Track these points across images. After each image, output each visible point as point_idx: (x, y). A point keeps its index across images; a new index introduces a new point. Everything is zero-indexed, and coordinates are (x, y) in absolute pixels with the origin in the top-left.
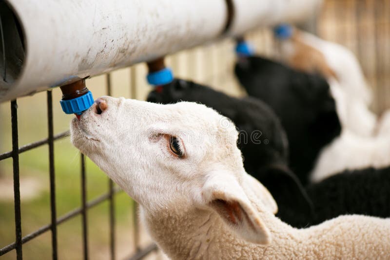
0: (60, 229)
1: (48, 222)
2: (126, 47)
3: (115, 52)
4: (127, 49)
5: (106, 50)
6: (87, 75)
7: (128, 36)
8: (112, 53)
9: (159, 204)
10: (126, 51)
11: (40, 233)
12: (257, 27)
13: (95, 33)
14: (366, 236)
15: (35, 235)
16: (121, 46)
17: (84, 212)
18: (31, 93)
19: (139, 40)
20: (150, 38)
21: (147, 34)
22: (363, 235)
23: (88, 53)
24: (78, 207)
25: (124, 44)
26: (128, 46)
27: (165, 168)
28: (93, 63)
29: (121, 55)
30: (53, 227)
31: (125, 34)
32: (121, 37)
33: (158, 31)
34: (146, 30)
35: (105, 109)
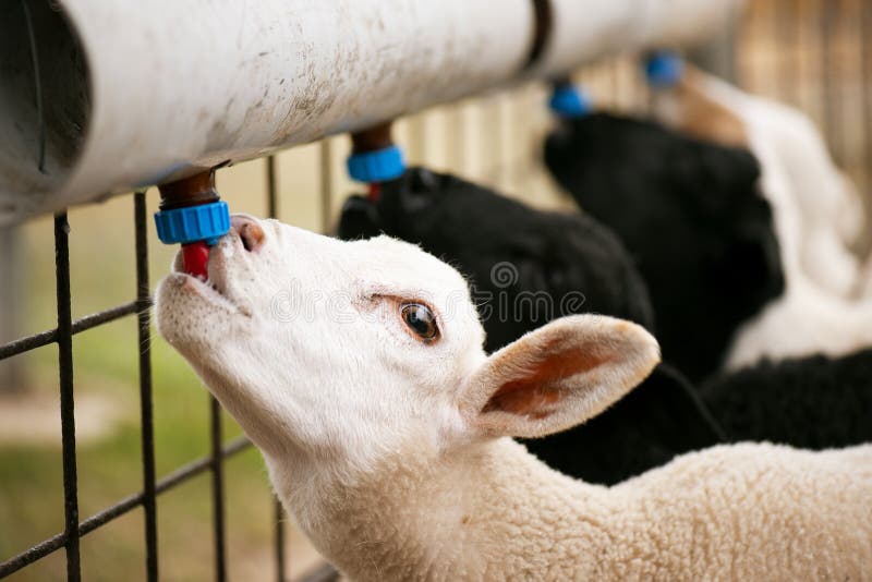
0: (163, 503)
1: (136, 488)
2: (311, 97)
3: (288, 107)
4: (314, 101)
5: (268, 103)
6: (225, 158)
7: (317, 72)
8: (279, 110)
9: (381, 446)
10: (311, 105)
11: (120, 511)
12: (601, 55)
13: (243, 64)
14: (765, 497)
15: (108, 517)
16: (301, 94)
17: (216, 465)
18: (101, 198)
19: (341, 81)
20: (365, 77)
21: (358, 66)
22: (759, 497)
23: (228, 108)
24: (204, 455)
25: (307, 90)
26: (317, 94)
27: (396, 367)
28: (239, 130)
29: (301, 113)
30: (148, 500)
31: (310, 67)
32: (301, 72)
33: (382, 60)
34: (357, 58)
35: (260, 238)
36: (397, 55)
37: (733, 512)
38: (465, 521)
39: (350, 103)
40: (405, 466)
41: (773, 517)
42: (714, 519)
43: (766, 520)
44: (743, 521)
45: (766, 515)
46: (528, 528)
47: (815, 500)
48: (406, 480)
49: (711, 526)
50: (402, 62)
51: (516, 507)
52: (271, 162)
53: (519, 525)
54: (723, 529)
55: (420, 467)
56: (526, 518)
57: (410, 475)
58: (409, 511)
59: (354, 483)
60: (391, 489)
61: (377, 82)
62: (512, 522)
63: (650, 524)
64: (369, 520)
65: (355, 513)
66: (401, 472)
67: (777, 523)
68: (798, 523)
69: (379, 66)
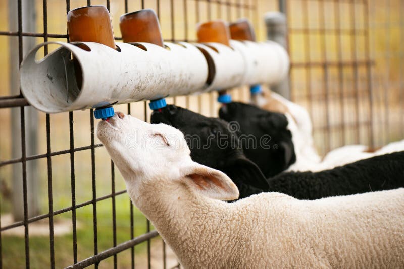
2: (140, 85)
3: (133, 87)
4: (141, 87)
5: (128, 86)
6: (116, 101)
7: (141, 78)
8: (131, 88)
13: (121, 74)
14: (276, 207)
16: (137, 84)
19: (148, 82)
20: (155, 82)
21: (153, 78)
23: (117, 86)
25: (139, 83)
29: (137, 90)
31: (139, 77)
32: (137, 78)
33: (160, 77)
34: (153, 76)
35: (123, 116)
36: (165, 76)
37: (266, 210)
38: (179, 198)
39: (151, 88)
40: (162, 179)
41: (277, 212)
42: (261, 212)
43: (275, 213)
44: (268, 213)
45: (275, 211)
46: (199, 205)
47: (291, 209)
48: (162, 183)
49: (259, 214)
50: (166, 78)
51: (196, 198)
52: (129, 105)
53: (196, 204)
54: (262, 215)
55: (166, 180)
56: (199, 202)
57: (163, 182)
58: (162, 193)
59: (147, 183)
60: (157, 186)
61: (159, 83)
62: (194, 203)
63: (238, 211)
64: (152, 195)
65: (148, 192)
66: (161, 181)
67: (278, 214)
68: (285, 214)
69: (160, 79)
